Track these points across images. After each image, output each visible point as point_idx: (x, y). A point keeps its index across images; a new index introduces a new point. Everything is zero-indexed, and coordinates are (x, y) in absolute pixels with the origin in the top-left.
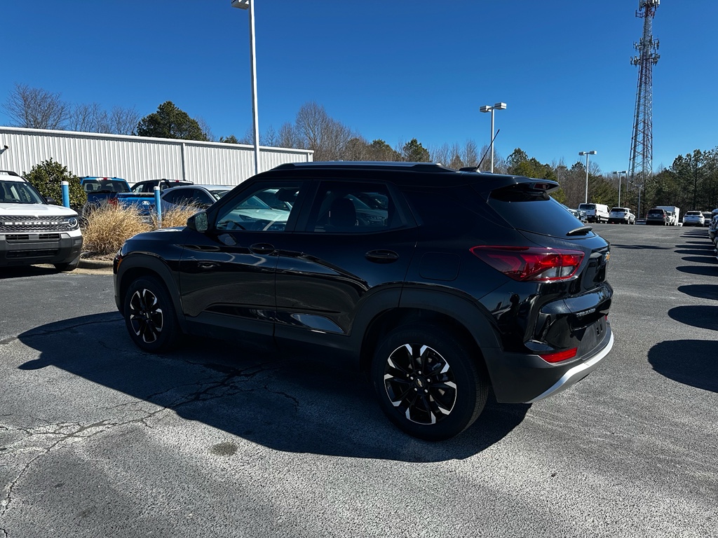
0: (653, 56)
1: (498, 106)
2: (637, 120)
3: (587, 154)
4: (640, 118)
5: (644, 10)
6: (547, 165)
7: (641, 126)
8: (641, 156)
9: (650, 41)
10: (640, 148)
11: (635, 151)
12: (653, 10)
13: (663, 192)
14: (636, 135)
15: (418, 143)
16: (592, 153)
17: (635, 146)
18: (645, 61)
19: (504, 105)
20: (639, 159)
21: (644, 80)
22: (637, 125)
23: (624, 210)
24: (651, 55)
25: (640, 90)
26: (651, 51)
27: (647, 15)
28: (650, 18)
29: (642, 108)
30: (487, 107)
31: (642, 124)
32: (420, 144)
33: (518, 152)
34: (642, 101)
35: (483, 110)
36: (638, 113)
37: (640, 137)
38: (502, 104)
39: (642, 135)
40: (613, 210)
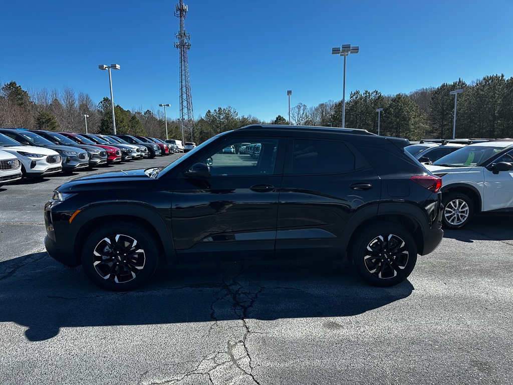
0: (187, 44)
1: (114, 67)
2: (182, 85)
3: (165, 106)
4: (183, 84)
5: (179, 12)
6: (128, 111)
7: (184, 89)
8: (186, 109)
9: (184, 34)
10: (185, 103)
11: (182, 105)
12: (184, 13)
13: (204, 133)
14: (182, 95)
15: (18, 85)
16: (168, 105)
17: (182, 102)
18: (182, 46)
19: (118, 66)
20: (185, 110)
21: (183, 59)
22: (182, 88)
23: (193, 144)
24: (186, 43)
25: (181, 65)
26: (186, 41)
27: (181, 17)
28: (183, 19)
29: (183, 77)
30: (105, 66)
31: (185, 87)
32: (20, 86)
33: (106, 100)
34: (183, 72)
35: (101, 67)
36: (182, 80)
37: (185, 96)
38: (117, 65)
39: (185, 95)
40: (186, 144)
